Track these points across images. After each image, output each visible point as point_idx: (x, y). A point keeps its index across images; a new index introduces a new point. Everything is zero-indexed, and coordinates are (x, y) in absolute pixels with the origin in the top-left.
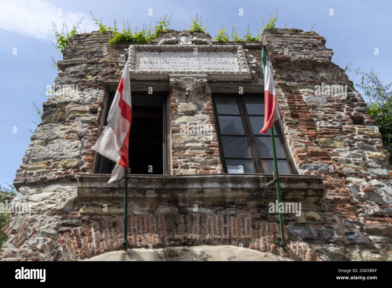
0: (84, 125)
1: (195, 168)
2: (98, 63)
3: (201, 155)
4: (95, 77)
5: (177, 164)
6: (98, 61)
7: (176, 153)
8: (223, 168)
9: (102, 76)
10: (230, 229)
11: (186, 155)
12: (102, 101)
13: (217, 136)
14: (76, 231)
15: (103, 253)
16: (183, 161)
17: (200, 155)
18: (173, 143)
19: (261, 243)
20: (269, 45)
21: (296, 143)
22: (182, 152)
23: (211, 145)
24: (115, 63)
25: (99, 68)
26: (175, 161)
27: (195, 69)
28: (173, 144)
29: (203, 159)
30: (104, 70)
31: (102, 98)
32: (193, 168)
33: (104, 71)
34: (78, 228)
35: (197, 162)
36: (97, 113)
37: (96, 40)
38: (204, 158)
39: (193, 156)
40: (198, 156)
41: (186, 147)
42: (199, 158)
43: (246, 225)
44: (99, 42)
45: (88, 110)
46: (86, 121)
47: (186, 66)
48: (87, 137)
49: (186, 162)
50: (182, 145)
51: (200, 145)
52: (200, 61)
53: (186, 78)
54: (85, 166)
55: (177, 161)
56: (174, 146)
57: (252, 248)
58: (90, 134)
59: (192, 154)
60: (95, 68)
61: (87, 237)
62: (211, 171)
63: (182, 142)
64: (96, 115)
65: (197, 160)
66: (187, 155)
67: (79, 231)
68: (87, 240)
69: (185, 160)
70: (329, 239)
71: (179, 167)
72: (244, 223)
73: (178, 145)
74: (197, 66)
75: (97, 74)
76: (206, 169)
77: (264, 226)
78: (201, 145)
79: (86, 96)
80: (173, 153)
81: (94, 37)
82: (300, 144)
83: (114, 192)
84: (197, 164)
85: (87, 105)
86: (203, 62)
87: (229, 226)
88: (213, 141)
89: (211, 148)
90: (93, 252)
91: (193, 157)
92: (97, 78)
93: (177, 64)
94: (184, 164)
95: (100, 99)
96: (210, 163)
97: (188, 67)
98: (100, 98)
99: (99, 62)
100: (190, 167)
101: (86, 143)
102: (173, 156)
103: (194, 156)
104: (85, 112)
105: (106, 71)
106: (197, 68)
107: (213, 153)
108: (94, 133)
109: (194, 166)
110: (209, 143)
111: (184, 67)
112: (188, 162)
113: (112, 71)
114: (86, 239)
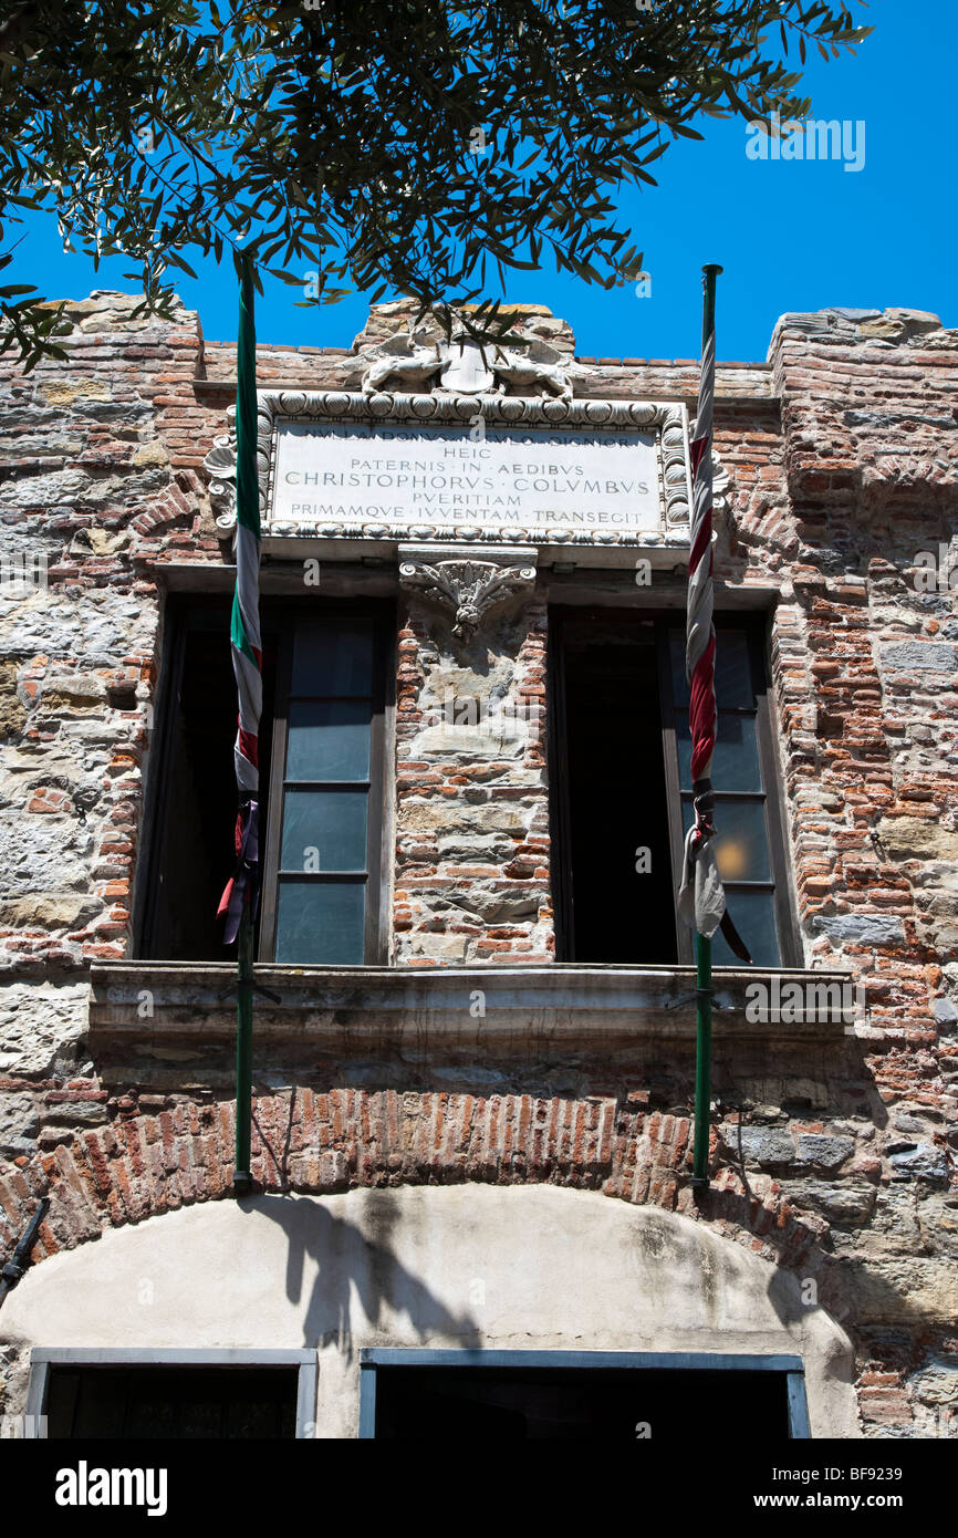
0: (92, 756)
1: (465, 930)
2: (124, 470)
3: (490, 882)
4: (119, 539)
5: (409, 916)
6: (127, 457)
7: (407, 876)
8: (554, 930)
9: (146, 535)
10: (553, 1138)
11: (438, 882)
12: (151, 652)
13: (549, 812)
14: (92, 1141)
15: (177, 1208)
16: (430, 906)
17: (485, 883)
18: (400, 833)
19: (637, 1177)
20: (792, 403)
21: (808, 839)
22: (427, 870)
23: (525, 843)
24: (191, 473)
25: (132, 492)
26: (401, 907)
27: (496, 514)
28: (398, 841)
29: (493, 898)
30: (152, 505)
31: (150, 638)
32: (459, 930)
33: (152, 514)
34: (98, 1132)
35: (474, 909)
36: (134, 708)
37: (115, 345)
38: (499, 894)
39: (460, 885)
40: (479, 885)
41: (441, 850)
42: (482, 892)
43: (601, 1123)
44: (126, 357)
45: (103, 692)
46: (96, 741)
47: (464, 499)
48: (106, 806)
49: (438, 907)
50: (430, 845)
51: (487, 842)
52: (518, 476)
53: (458, 562)
54: (104, 920)
55: (408, 907)
56: (402, 848)
57: (608, 1195)
58: (115, 795)
59: (459, 879)
60: (116, 495)
61: (125, 1159)
62: (515, 941)
63: (431, 833)
64: (131, 716)
65: (474, 903)
66: (443, 883)
67: (101, 1142)
68: (128, 1169)
69: (433, 900)
70: (838, 1166)
71: (415, 928)
72: (596, 1117)
73: (415, 844)
74: (505, 500)
75: (124, 522)
76: (500, 936)
77: (655, 1126)
78: (493, 844)
79: (91, 628)
80: (398, 874)
81: (101, 328)
82: (821, 841)
83: (205, 1019)
84: (475, 917)
85: (98, 670)
86: (532, 478)
87: (553, 1126)
88: (535, 829)
89: (523, 856)
90: (147, 1205)
91: (461, 891)
92: (127, 543)
93: (429, 490)
94: (432, 915)
95: (143, 646)
96: (518, 912)
97: (473, 507)
98: (144, 640)
99: (131, 462)
100: (449, 926)
101: (103, 831)
102: (398, 885)
103: (467, 885)
104: (91, 701)
105: (161, 509)
106: (505, 508)
107: (530, 875)
108: (129, 793)
109: (464, 924)
110: (518, 834)
111: (458, 505)
112: (445, 908)
113: (182, 511)
114: (123, 1165)
